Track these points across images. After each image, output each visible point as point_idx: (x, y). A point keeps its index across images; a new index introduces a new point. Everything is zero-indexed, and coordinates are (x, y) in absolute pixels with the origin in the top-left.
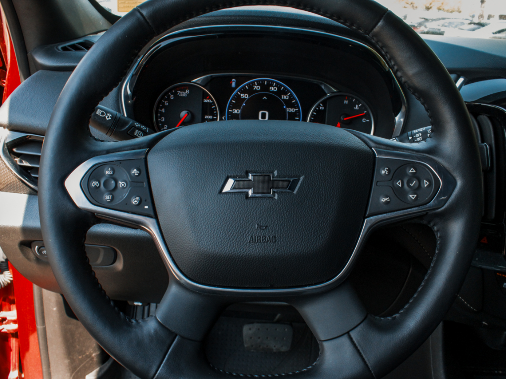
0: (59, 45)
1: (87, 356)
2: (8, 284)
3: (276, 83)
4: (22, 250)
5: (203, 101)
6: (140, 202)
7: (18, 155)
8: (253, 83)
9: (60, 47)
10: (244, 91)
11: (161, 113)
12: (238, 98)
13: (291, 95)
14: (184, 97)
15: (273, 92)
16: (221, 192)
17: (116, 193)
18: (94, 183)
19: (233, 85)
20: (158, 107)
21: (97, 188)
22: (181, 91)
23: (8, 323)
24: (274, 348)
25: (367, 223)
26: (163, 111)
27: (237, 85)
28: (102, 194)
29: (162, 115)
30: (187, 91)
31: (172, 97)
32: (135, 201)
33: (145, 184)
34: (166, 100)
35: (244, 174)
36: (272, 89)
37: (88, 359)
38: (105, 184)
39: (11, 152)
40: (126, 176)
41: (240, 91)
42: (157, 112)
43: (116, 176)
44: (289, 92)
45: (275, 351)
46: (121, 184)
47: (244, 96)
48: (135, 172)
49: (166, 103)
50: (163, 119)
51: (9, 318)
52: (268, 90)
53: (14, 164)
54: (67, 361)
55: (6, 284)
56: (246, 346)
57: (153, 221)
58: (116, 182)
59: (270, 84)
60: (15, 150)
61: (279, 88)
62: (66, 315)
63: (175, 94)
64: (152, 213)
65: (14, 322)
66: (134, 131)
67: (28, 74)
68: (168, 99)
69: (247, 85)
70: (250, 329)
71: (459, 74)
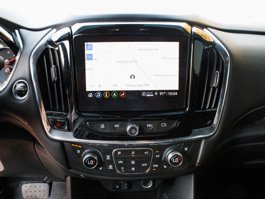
56: (24, 197)
70: (26, 187)
71: (53, 27)
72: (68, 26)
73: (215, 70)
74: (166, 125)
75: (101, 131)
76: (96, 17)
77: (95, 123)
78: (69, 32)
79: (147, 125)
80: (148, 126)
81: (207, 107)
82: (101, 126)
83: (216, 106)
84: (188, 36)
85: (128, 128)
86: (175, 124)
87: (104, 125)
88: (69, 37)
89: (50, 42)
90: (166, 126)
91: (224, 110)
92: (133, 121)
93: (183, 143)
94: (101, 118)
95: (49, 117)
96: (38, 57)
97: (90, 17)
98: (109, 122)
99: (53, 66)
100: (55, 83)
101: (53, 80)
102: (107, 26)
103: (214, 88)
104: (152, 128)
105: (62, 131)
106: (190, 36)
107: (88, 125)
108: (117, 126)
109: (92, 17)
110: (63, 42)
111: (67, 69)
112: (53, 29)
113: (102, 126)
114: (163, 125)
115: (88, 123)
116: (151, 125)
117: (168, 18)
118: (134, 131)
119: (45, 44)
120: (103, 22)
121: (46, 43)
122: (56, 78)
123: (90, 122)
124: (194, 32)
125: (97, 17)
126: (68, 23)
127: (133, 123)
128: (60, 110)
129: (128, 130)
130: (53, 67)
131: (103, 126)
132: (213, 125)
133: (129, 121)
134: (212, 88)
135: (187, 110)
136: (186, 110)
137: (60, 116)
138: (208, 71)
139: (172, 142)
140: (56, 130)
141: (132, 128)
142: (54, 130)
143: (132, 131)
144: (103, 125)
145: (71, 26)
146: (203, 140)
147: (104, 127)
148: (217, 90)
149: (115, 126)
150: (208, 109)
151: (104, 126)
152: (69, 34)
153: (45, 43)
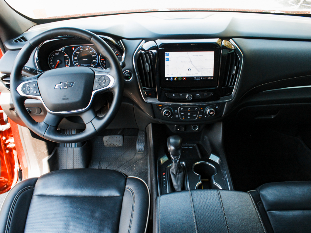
0: (13, 40)
1: (42, 152)
2: (9, 128)
3: (88, 47)
4: (11, 111)
5: (64, 56)
6: (36, 92)
7: (5, 81)
8: (80, 48)
9: (14, 41)
10: (77, 51)
11: (51, 61)
12: (75, 53)
13: (93, 51)
14: (58, 55)
15: (87, 50)
16: (55, 88)
17: (30, 91)
18: (24, 89)
19: (73, 49)
20: (49, 59)
21: (25, 90)
22: (56, 53)
23: (11, 144)
24: (116, 145)
25: (94, 92)
26: (51, 60)
27: (75, 49)
28: (26, 91)
29: (51, 62)
30: (58, 53)
31: (54, 56)
32: (35, 92)
33: (37, 88)
34: (52, 57)
35: (60, 83)
36: (86, 49)
37: (43, 154)
38: (27, 89)
39: (2, 80)
40: (32, 86)
41: (76, 51)
42: (49, 61)
43: (30, 86)
44: (92, 50)
45: (117, 146)
46: (31, 88)
47: (78, 53)
48: (34, 85)
49: (52, 58)
50: (52, 63)
51: (11, 142)
52: (85, 50)
53: (4, 84)
54: (34, 154)
55: (8, 128)
56: (105, 145)
57: (40, 97)
58: (30, 88)
59: (86, 48)
60: (4, 79)
61: (89, 49)
62: (31, 137)
63: (55, 54)
64: (40, 95)
65: (14, 143)
66: (37, 72)
67: (5, 52)
68: (53, 56)
69: (78, 49)
70: (106, 138)
71: (143, 39)
72: (153, 40)
73: (233, 65)
74: (207, 94)
75: (173, 97)
77: (170, 93)
78: (155, 46)
79: (197, 94)
85: (187, 96)
86: (211, 94)
91: (238, 87)
92: (189, 93)
93: (215, 104)
96: (137, 58)
98: (177, 93)
99: (147, 64)
100: (148, 73)
101: (146, 71)
103: (233, 75)
104: (199, 96)
106: (220, 47)
107: (166, 95)
108: (181, 95)
110: (152, 50)
114: (205, 95)
115: (166, 93)
118: (190, 97)
129: (187, 98)
131: (174, 95)
132: (232, 95)
135: (218, 87)
138: (230, 66)
139: (209, 103)
140: (148, 97)
146: (226, 103)
148: (235, 76)
150: (229, 86)
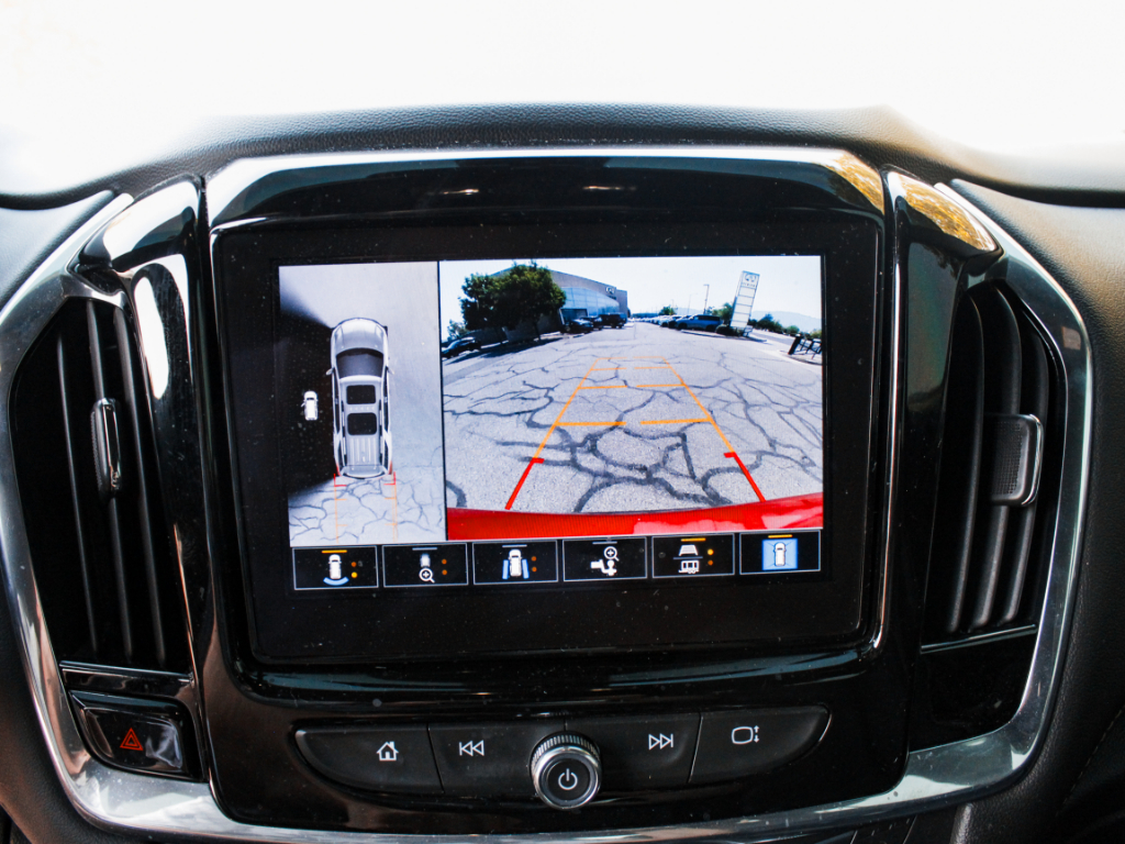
71: (117, 188)
72: (190, 178)
73: (1014, 408)
74: (759, 734)
75: (381, 779)
76: (347, 126)
77: (341, 734)
78: (189, 210)
79: (651, 737)
80: (651, 747)
81: (983, 618)
82: (379, 752)
83: (1028, 610)
84: (872, 222)
85: (542, 759)
86: (811, 727)
87: (396, 747)
88: (187, 233)
89: (94, 265)
90: (757, 740)
91: (1075, 631)
92: (568, 721)
93: (853, 828)
94: (377, 703)
95: (75, 695)
96: (21, 353)
97: (314, 128)
98: (424, 729)
99: (100, 402)
100: (114, 501)
101: (100, 483)
102: (402, 169)
103: (1016, 511)
104: (675, 757)
105: (152, 780)
106: (881, 223)
107: (303, 747)
108: (473, 748)
109: (326, 126)
110: (163, 261)
111: (178, 422)
112: (116, 194)
113: (387, 749)
114: (743, 735)
115: (301, 733)
116: (670, 741)
117: (748, 124)
118: (572, 778)
119: (64, 278)
120: (384, 148)
121: (71, 269)
122: (115, 470)
123: (312, 731)
124: (899, 198)
125: (352, 125)
126: (192, 160)
127: (564, 733)
128: (144, 657)
129: (536, 774)
130: (102, 405)
131: (388, 752)
132: (1018, 717)
133: (543, 718)
134: (1003, 510)
135: (876, 645)
136: (867, 643)
137: (143, 690)
138: (979, 416)
139: (793, 829)
140: (116, 773)
141: (559, 765)
142: (109, 772)
143: (564, 779)
144: (391, 745)
145: (206, 177)
146: (963, 805)
147: (395, 759)
148: (1029, 518)
149: (462, 749)
150: (987, 628)
151: (395, 752)
152: (189, 219)
153: (66, 273)
